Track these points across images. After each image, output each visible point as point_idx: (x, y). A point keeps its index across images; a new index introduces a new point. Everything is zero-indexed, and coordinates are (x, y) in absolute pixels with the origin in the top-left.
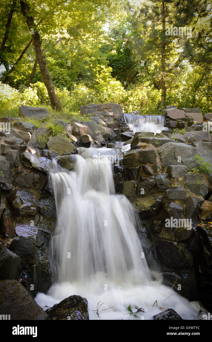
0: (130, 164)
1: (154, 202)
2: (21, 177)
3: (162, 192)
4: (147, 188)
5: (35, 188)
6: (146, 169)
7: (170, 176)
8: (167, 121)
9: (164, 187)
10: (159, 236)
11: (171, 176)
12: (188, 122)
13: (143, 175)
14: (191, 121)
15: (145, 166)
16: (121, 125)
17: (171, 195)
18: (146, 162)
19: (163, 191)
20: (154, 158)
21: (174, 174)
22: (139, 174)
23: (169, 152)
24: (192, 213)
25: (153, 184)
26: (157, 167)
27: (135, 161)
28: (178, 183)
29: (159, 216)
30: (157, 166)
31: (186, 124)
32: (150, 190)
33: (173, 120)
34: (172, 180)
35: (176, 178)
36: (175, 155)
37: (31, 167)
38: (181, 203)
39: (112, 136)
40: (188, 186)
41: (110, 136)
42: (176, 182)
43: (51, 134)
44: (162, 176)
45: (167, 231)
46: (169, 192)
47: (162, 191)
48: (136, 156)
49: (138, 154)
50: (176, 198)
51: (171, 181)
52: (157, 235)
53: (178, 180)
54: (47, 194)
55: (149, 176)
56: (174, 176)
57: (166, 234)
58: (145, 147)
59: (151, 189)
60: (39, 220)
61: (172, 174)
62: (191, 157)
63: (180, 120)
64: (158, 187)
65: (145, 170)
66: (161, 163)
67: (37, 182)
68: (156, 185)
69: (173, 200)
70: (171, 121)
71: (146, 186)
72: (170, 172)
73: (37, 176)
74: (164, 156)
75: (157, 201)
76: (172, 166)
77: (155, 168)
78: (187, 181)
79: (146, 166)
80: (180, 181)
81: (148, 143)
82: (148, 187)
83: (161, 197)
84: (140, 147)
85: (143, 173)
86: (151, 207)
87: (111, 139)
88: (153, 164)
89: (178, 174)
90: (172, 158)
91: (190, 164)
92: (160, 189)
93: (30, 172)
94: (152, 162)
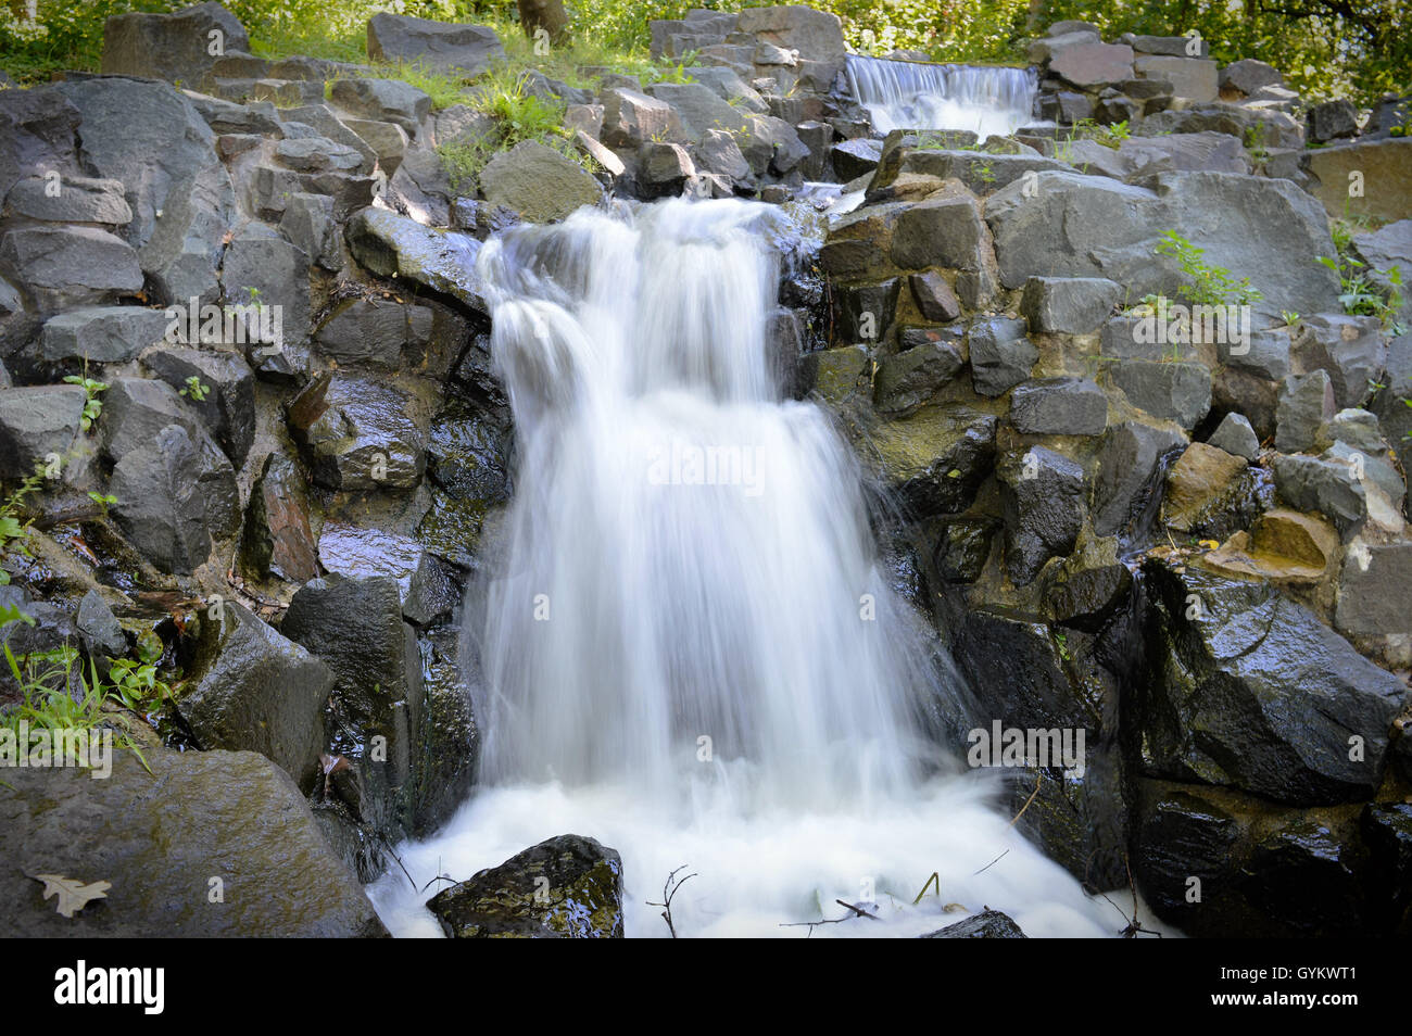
0: (855, 272)
1: (951, 443)
2: (347, 317)
3: (993, 398)
4: (925, 378)
5: (416, 370)
6: (924, 292)
7: (1034, 328)
8: (1047, 92)
9: (1003, 376)
10: (969, 594)
11: (1041, 326)
12: (1144, 101)
13: (909, 320)
14: (1162, 95)
15: (920, 279)
16: (832, 106)
17: (1033, 413)
18: (925, 261)
19: (999, 396)
20: (963, 241)
21: (1053, 317)
22: (892, 315)
23: (1036, 217)
24: (1127, 500)
25: (953, 359)
26: (978, 285)
27: (875, 259)
28: (1073, 358)
29: (974, 509)
30: (977, 278)
31: (1137, 108)
32: (938, 388)
33: (1078, 89)
34: (1045, 346)
35: (1061, 336)
36: (1064, 231)
37: (395, 275)
38: (1078, 451)
39: (788, 155)
40: (1116, 374)
41: (782, 152)
42: (1061, 356)
43: (503, 138)
44: (1000, 328)
45: (1006, 577)
46: (1028, 398)
47: (996, 393)
48: (880, 233)
49: (893, 224)
50: (1057, 426)
51: (1037, 347)
52: (962, 591)
53: (1070, 347)
54: (471, 400)
55: (937, 324)
56: (1053, 327)
57: (1002, 589)
58: (927, 191)
59: (944, 384)
60: (431, 512)
61: (1043, 316)
62: (1142, 244)
63: (1110, 90)
64: (976, 374)
65: (921, 296)
66: (997, 268)
67: (424, 344)
68: (967, 366)
69: (1041, 437)
70: (1067, 96)
71: (920, 369)
72: (1038, 308)
73: (421, 315)
74: (1014, 234)
75: (970, 441)
76: (1047, 280)
77: (967, 290)
78: (1114, 350)
79: (926, 278)
80: (1082, 349)
81: (941, 175)
82: (928, 373)
83: (986, 418)
84: (906, 192)
85: (910, 313)
86: (940, 465)
87: (782, 167)
88: (959, 269)
89: (1072, 320)
90: (1052, 246)
91: (1132, 272)
92: (986, 384)
93: (391, 298)
94: (955, 261)
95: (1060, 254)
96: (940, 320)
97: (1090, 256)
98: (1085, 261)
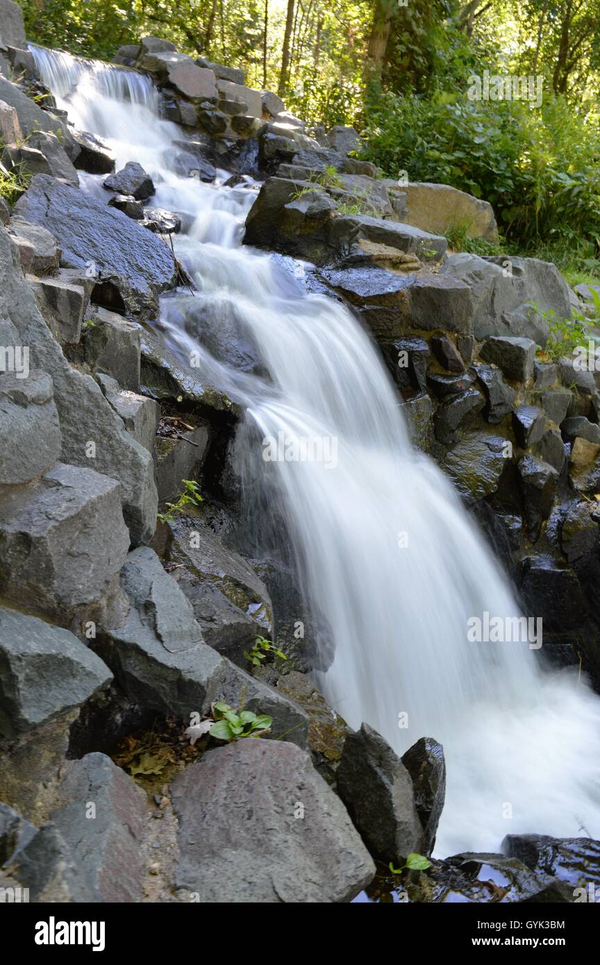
2: (167, 462)
3: (496, 424)
7: (509, 375)
9: (502, 410)
12: (231, 116)
13: (433, 370)
14: (242, 114)
20: (463, 314)
26: (472, 344)
27: (399, 321)
30: (472, 340)
31: (228, 120)
33: (188, 99)
34: (518, 388)
35: (527, 381)
36: (492, 301)
37: (180, 399)
45: (526, 539)
47: (498, 421)
48: (403, 302)
49: (409, 295)
56: (527, 377)
57: (526, 547)
58: (397, 262)
62: (521, 308)
63: (207, 104)
64: (491, 410)
70: (182, 104)
77: (464, 345)
78: (540, 386)
80: (526, 387)
81: (404, 249)
84: (379, 259)
85: (433, 364)
88: (460, 333)
89: (530, 371)
90: (486, 311)
91: (523, 329)
92: (495, 417)
94: (457, 328)
95: (489, 317)
96: (456, 371)
97: (502, 318)
98: (500, 321)
